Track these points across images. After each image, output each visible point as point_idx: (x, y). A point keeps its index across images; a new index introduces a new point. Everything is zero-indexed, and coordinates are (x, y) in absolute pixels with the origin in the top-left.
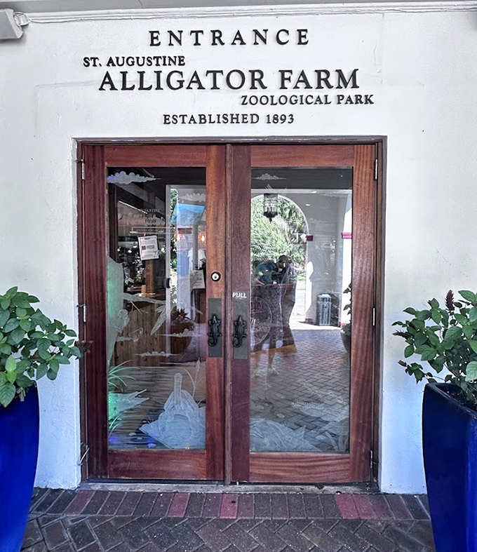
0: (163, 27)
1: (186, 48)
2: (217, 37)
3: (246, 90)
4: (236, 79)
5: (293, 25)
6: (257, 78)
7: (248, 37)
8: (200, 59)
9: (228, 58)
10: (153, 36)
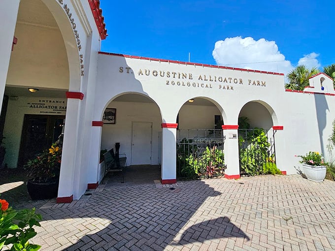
0: (42, 100)
1: (45, 103)
2: (50, 101)
3: (54, 109)
4: (53, 107)
5: (63, 101)
6: (56, 107)
7: (55, 102)
8: (47, 104)
9: (52, 104)
10: (40, 101)
